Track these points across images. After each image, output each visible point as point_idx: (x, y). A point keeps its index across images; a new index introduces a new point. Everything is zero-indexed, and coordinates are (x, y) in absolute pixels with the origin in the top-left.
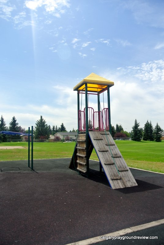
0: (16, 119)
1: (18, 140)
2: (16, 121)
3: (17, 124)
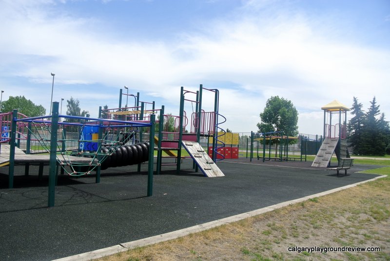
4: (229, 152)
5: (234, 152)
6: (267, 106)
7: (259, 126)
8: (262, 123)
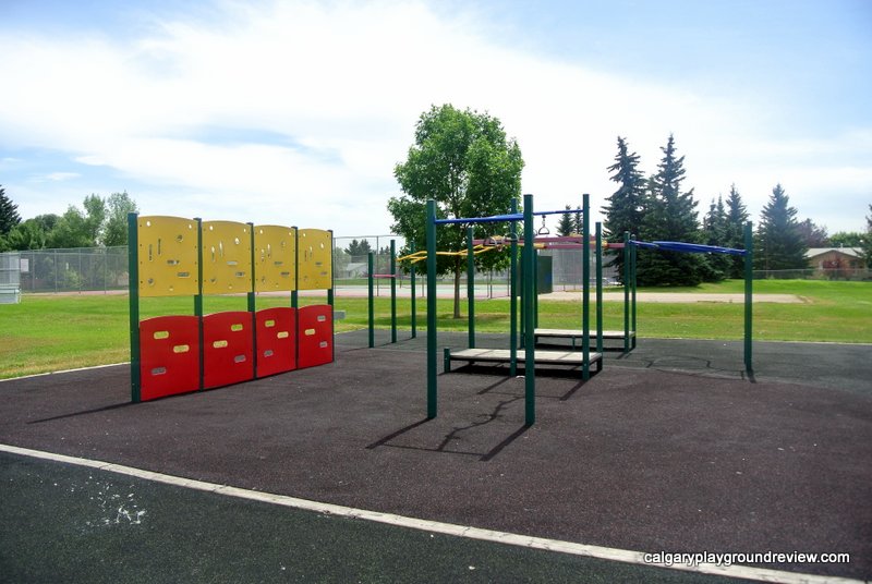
0: (785, 195)
1: (797, 272)
2: (786, 199)
3: (792, 211)
4: (283, 335)
5: (310, 332)
6: (421, 139)
7: (398, 210)
8: (403, 199)
